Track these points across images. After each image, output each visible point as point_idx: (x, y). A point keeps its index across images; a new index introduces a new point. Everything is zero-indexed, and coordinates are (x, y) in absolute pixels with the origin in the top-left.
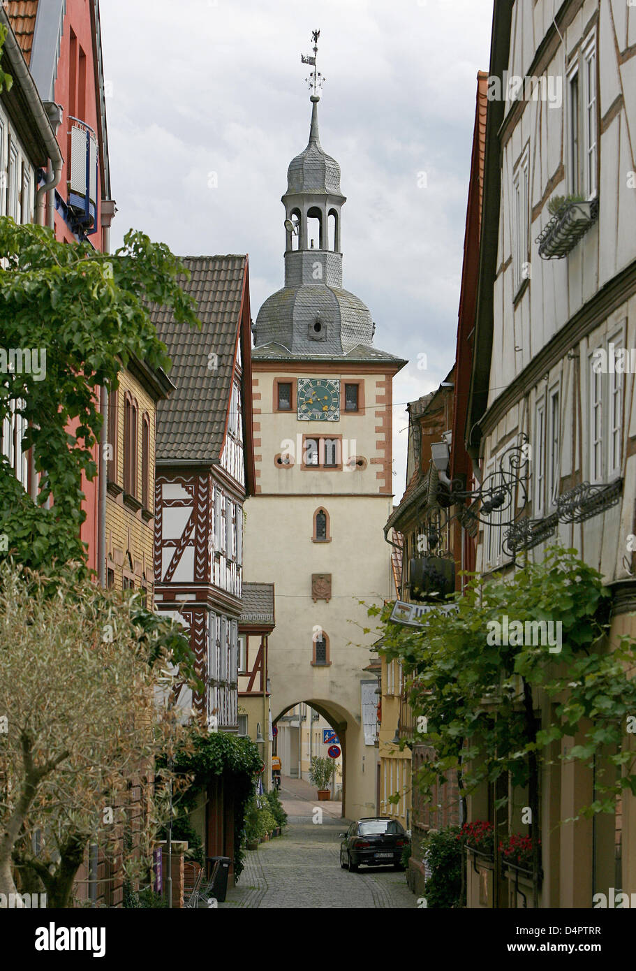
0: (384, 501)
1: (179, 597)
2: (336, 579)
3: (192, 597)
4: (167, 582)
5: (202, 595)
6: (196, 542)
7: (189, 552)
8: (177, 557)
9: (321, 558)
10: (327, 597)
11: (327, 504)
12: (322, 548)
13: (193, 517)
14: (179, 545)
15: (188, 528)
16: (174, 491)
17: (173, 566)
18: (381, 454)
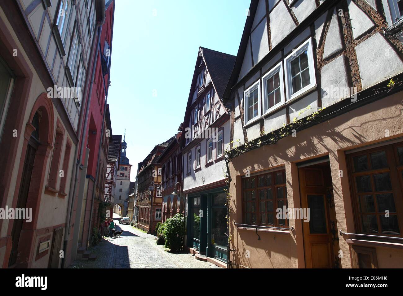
0: (128, 181)
1: (108, 182)
2: (123, 189)
3: (110, 182)
4: (106, 180)
5: (112, 182)
6: (111, 173)
7: (110, 175)
8: (108, 176)
9: (121, 187)
10: (121, 191)
11: (122, 181)
12: (121, 186)
13: (111, 170)
14: (109, 174)
15: (110, 171)
16: (109, 166)
17: (107, 177)
18: (129, 175)
